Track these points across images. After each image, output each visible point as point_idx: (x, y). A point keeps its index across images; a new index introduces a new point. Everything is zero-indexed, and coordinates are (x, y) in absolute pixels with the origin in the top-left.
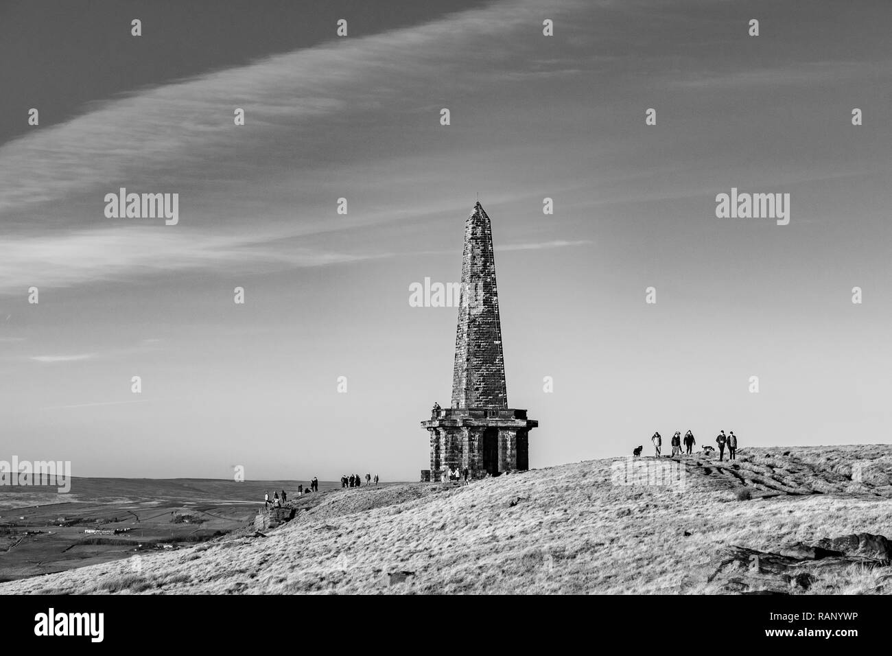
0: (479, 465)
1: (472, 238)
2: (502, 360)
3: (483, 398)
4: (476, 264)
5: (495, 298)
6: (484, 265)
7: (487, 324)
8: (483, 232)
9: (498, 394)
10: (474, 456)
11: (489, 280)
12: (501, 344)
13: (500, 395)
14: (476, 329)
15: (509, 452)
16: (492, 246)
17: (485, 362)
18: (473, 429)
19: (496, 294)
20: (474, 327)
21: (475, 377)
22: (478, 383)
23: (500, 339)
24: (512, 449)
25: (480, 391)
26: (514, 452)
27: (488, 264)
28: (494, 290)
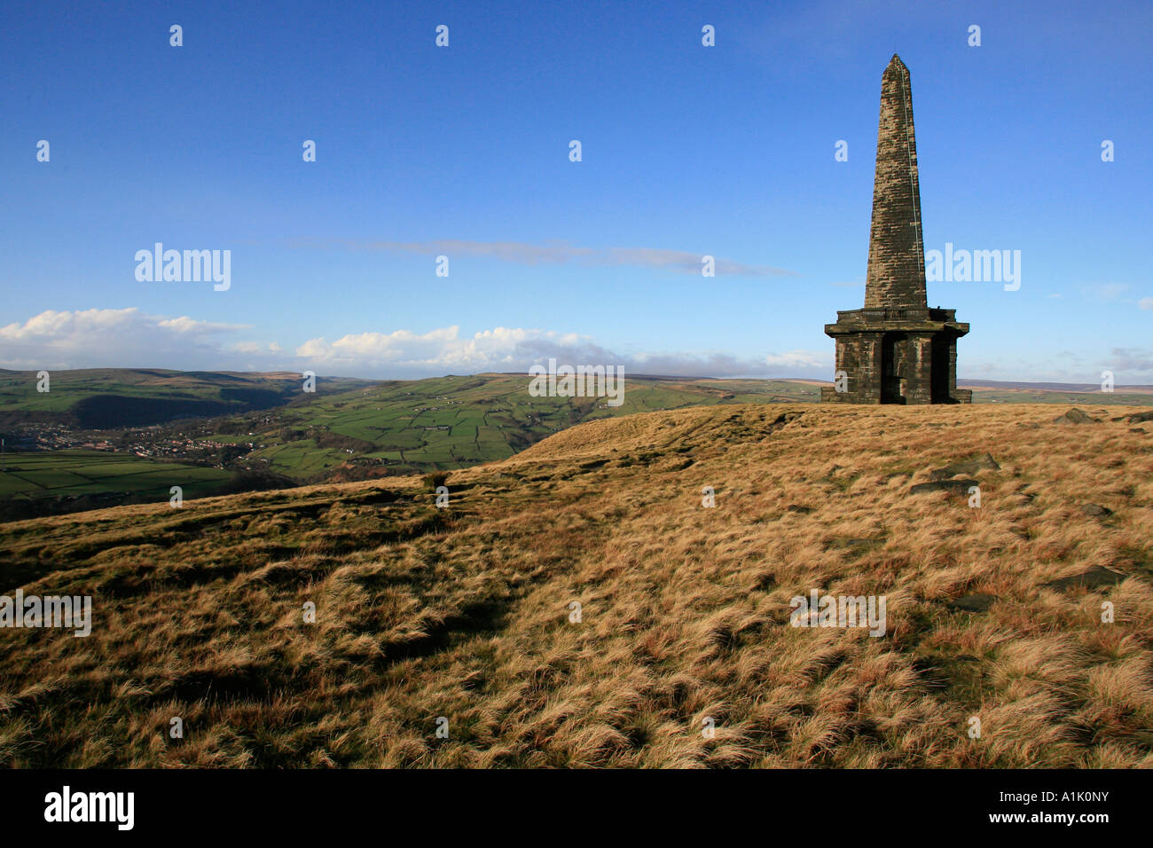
0: (875, 381)
1: (882, 98)
2: (922, 246)
3: (892, 297)
4: (887, 128)
5: (912, 168)
6: (899, 127)
7: (900, 201)
8: (898, 86)
9: (913, 290)
10: (867, 370)
11: (904, 146)
12: (920, 226)
13: (916, 292)
14: (884, 209)
15: (919, 365)
16: (911, 102)
17: (895, 250)
18: (868, 334)
19: (915, 162)
20: (882, 207)
21: (881, 269)
22: (886, 277)
23: (919, 219)
24: (924, 361)
25: (887, 288)
26: (928, 365)
27: (904, 126)
28: (913, 157)
